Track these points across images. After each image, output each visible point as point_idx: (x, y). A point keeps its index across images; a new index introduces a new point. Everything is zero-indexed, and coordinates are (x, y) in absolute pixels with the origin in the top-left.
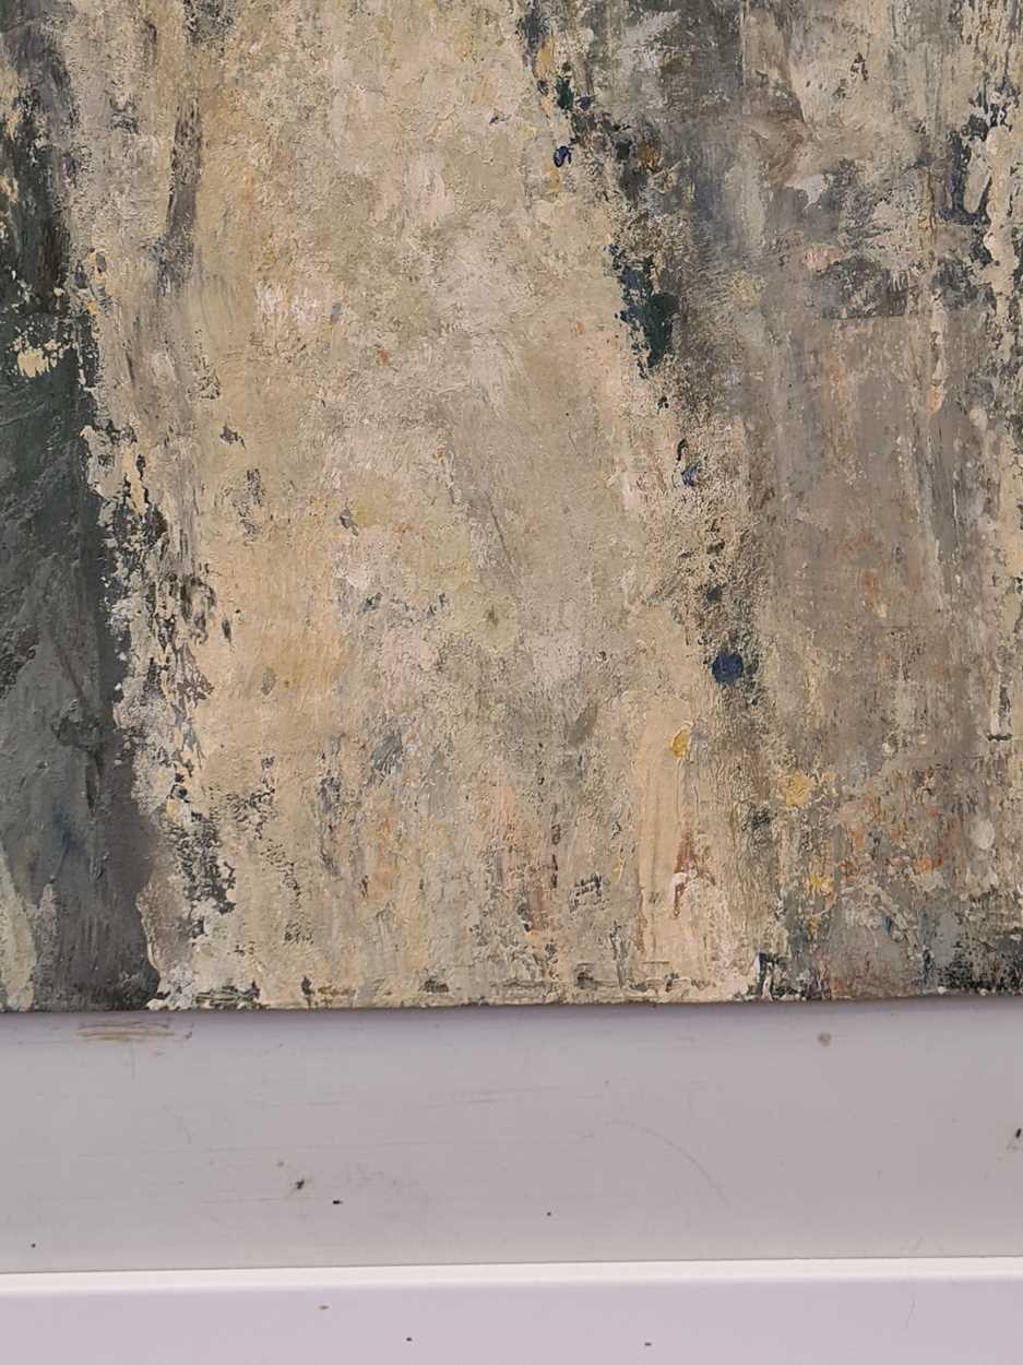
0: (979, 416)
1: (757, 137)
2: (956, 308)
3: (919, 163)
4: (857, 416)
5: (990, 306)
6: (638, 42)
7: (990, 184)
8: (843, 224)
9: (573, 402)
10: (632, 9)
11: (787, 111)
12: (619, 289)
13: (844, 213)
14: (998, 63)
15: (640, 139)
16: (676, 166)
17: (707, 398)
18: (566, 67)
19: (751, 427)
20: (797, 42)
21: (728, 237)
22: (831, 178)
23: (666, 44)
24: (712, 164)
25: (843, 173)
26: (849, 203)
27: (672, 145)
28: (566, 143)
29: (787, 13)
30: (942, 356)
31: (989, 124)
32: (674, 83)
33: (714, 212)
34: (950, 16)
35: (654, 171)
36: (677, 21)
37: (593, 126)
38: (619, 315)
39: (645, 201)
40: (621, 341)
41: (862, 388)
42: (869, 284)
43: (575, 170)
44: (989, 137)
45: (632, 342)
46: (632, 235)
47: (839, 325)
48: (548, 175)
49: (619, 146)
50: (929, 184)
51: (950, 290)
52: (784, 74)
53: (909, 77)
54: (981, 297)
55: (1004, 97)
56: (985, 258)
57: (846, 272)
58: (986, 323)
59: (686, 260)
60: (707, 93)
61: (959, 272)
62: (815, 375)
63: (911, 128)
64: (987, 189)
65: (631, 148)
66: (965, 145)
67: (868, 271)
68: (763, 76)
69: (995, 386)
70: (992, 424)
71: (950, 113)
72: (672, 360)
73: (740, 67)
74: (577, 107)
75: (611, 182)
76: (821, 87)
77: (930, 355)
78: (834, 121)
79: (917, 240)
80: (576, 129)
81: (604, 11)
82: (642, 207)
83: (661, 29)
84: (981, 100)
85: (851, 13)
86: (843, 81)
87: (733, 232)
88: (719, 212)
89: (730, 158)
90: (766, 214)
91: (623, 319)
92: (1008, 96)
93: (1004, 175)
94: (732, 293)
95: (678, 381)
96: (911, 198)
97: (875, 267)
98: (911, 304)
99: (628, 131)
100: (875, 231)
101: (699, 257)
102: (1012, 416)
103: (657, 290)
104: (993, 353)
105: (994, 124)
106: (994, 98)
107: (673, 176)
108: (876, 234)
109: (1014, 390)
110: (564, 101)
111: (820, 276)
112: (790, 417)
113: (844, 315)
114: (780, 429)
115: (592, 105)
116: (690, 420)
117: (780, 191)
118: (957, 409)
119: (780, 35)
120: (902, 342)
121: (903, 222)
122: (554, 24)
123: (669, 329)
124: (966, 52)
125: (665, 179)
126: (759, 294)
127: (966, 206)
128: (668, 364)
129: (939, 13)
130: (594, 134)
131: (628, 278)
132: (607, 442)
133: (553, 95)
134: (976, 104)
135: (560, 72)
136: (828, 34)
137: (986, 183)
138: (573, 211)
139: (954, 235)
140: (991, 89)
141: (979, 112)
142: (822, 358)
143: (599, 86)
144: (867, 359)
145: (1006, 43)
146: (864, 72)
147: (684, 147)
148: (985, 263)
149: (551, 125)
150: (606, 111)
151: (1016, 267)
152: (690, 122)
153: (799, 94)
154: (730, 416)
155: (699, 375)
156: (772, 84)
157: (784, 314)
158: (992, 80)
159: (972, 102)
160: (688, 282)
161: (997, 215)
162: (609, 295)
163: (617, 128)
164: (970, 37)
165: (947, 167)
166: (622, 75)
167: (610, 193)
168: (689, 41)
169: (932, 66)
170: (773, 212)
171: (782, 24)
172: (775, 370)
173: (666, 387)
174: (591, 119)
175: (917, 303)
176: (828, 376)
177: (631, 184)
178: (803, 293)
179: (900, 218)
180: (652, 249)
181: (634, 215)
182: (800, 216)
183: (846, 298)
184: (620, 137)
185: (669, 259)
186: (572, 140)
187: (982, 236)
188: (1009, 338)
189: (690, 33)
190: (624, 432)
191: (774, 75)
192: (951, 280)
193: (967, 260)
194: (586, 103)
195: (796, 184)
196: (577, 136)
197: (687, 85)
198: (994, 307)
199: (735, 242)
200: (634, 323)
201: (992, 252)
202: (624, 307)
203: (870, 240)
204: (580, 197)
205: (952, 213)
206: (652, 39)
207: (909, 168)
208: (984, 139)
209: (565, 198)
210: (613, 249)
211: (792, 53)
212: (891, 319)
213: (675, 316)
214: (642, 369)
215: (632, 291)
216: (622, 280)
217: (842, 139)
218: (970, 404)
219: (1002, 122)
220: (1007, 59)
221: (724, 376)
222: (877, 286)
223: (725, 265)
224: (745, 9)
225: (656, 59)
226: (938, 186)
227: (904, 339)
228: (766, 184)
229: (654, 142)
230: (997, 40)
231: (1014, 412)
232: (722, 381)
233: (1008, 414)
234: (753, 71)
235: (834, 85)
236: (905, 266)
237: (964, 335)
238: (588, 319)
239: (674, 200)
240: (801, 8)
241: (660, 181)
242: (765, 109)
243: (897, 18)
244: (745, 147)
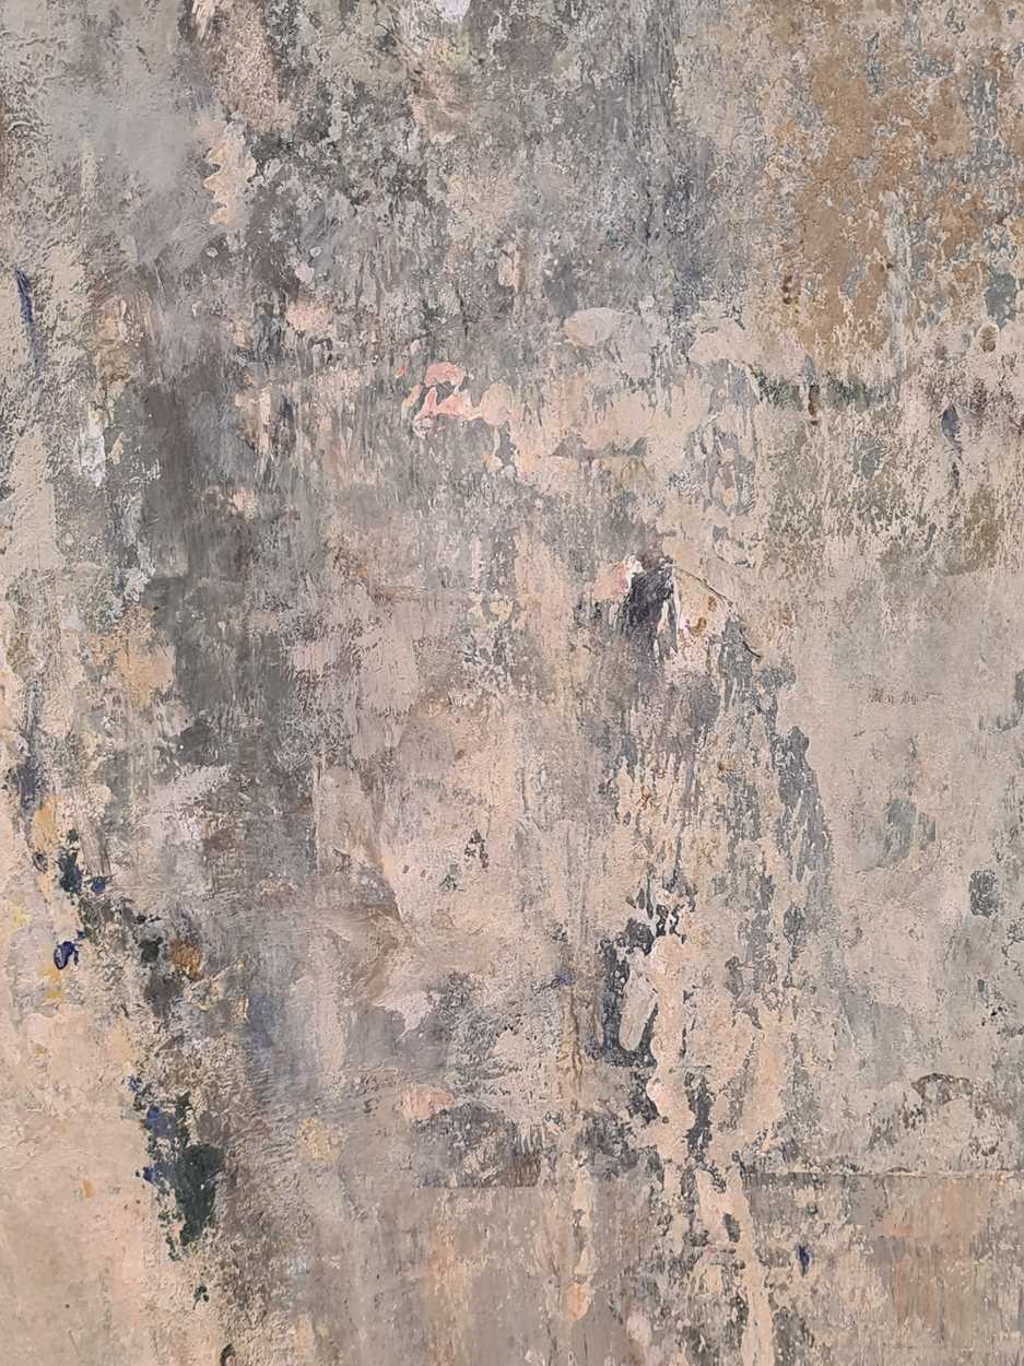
0: (639, 1326)
1: (335, 939)
2: (609, 1177)
3: (559, 980)
4: (471, 1320)
5: (655, 1177)
6: (172, 805)
7: (655, 1012)
8: (452, 1060)
9: (76, 1290)
10: (164, 761)
11: (377, 905)
12: (142, 1138)
13: (454, 1045)
14: (667, 851)
15: (173, 936)
16: (223, 973)
17: (262, 1290)
18: (73, 836)
19: (323, 1331)
20: (391, 813)
21: (294, 1071)
22: (437, 997)
23: (210, 809)
24: (272, 971)
25: (453, 992)
26: (461, 1031)
27: (219, 943)
28: (71, 937)
29: (378, 772)
30: (588, 1243)
31: (654, 933)
32: (221, 861)
33: (275, 1039)
34: (602, 786)
35: (193, 979)
36: (226, 779)
37: (110, 917)
38: (142, 1173)
39: (180, 1019)
40: (145, 1208)
41: (477, 1284)
42: (489, 1142)
43: (82, 973)
44: (654, 949)
45: (159, 1210)
46: (160, 1065)
47: (446, 1196)
48: (46, 979)
49: (144, 944)
50: (572, 1009)
51: (599, 1154)
52: (373, 854)
53: (544, 866)
54: (643, 1164)
55: (674, 896)
56: (649, 1112)
57: (456, 1124)
58: (650, 1202)
59: (236, 1100)
60: (266, 877)
61: (612, 1129)
62: (413, 1263)
63: (547, 933)
64: (652, 1020)
65: (160, 946)
66: (620, 959)
67: (486, 1125)
68: (344, 856)
69: (663, 1287)
70: (657, 1339)
71: (600, 916)
72: (214, 1235)
73: (312, 843)
74: (86, 889)
75: (133, 993)
76: (423, 874)
77: (571, 1242)
78: (442, 921)
79: (555, 1083)
80: (86, 919)
81: (126, 763)
82: (175, 1027)
83: (204, 789)
84: (643, 900)
85: (465, 777)
86: (454, 867)
87: (301, 1065)
88: (281, 1037)
89: (297, 965)
90: (347, 1041)
91: (147, 1177)
92: (681, 896)
93: (675, 1001)
94: (298, 1146)
95: (223, 1265)
96: (547, 1028)
97: (496, 1119)
98: (546, 1171)
99: (157, 923)
100: (497, 1070)
101: (254, 1097)
102: (684, 1328)
103: (194, 1140)
104: (659, 1241)
105: (661, 932)
106: (660, 897)
107: (219, 987)
108: (499, 1075)
109: (687, 1293)
110: (70, 881)
111: (420, 1129)
112: (377, 1319)
113: (454, 1182)
114: (363, 1336)
115: (108, 888)
116: (238, 1318)
117: (366, 1012)
118: (610, 1316)
119: (368, 805)
120: (533, 1223)
121: (536, 1060)
122: (56, 777)
123: (210, 1193)
124: (623, 833)
125: (207, 991)
126: (337, 1150)
127: (622, 1041)
128: (210, 1240)
129: (585, 783)
130: (111, 927)
131: (155, 1122)
132: (123, 1348)
133: (55, 872)
134: (637, 905)
135: (64, 842)
136: (433, 804)
137: (651, 1010)
138: (80, 1031)
139: (605, 1079)
140: (656, 886)
141: (641, 915)
142: (422, 1239)
143: (119, 863)
144: (484, 1244)
145: (678, 825)
146: (483, 856)
147: (234, 947)
148: (648, 1120)
149: (52, 912)
150: (127, 895)
151: (691, 1125)
152: (242, 914)
153: (393, 885)
154: (295, 1315)
155: (251, 1257)
156: (356, 867)
157: (369, 1179)
158: (659, 874)
159: (631, 902)
160: (238, 1131)
161: (665, 1053)
162: (130, 1146)
163: (141, 919)
164: (628, 815)
165: (596, 987)
166: (149, 850)
167: (131, 1008)
168: (243, 806)
169: (577, 850)
170: (357, 1039)
171: (371, 788)
172: (357, 1254)
173: (205, 1273)
174: (106, 907)
175: (554, 1170)
176: (430, 1265)
177: (161, 994)
178: (396, 1150)
179: (532, 1054)
180: (188, 1084)
181: (164, 1037)
182: (395, 1047)
183: (456, 1159)
184: (148, 931)
185: (212, 1097)
186: (80, 934)
187: (645, 1082)
188: (680, 1223)
189: (244, 796)
190: (146, 1333)
191: (359, 855)
192: (602, 1139)
193: (623, 1114)
194: (99, 885)
195: (389, 1003)
196: (86, 929)
197: (239, 865)
198: (661, 1179)
199: (303, 1079)
200: (162, 1184)
201: (657, 1105)
202: (149, 1162)
203: (489, 1083)
204: (90, 1011)
205: (603, 1049)
206: (192, 802)
207: (543, 987)
208: (647, 952)
209: (68, 1012)
210: (135, 1082)
211: (384, 827)
212: (519, 1191)
213: (219, 1177)
214: (172, 1247)
215: (160, 1141)
216: (146, 1125)
217: (452, 944)
218: (628, 1310)
219: (673, 930)
220: (679, 845)
221: (286, 1261)
222: (499, 1145)
223: (290, 1109)
224: (319, 767)
225: (196, 829)
226: (584, 1013)
227: (536, 1218)
228: (347, 1002)
229: (193, 940)
230: (665, 819)
231: (688, 1323)
232: (283, 1267)
233: (680, 1325)
234: (331, 850)
235: (441, 873)
236: (538, 1120)
237: (619, 1216)
238: (99, 1177)
239: (219, 1019)
240: (397, 768)
241: (202, 993)
242: (345, 901)
243: (528, 788)
244: (318, 951)
